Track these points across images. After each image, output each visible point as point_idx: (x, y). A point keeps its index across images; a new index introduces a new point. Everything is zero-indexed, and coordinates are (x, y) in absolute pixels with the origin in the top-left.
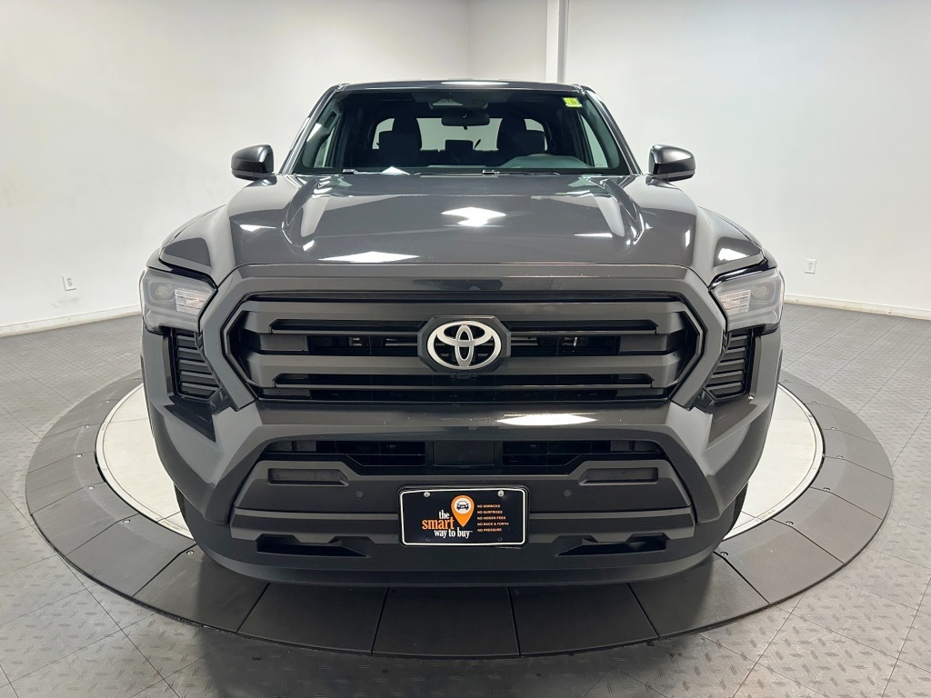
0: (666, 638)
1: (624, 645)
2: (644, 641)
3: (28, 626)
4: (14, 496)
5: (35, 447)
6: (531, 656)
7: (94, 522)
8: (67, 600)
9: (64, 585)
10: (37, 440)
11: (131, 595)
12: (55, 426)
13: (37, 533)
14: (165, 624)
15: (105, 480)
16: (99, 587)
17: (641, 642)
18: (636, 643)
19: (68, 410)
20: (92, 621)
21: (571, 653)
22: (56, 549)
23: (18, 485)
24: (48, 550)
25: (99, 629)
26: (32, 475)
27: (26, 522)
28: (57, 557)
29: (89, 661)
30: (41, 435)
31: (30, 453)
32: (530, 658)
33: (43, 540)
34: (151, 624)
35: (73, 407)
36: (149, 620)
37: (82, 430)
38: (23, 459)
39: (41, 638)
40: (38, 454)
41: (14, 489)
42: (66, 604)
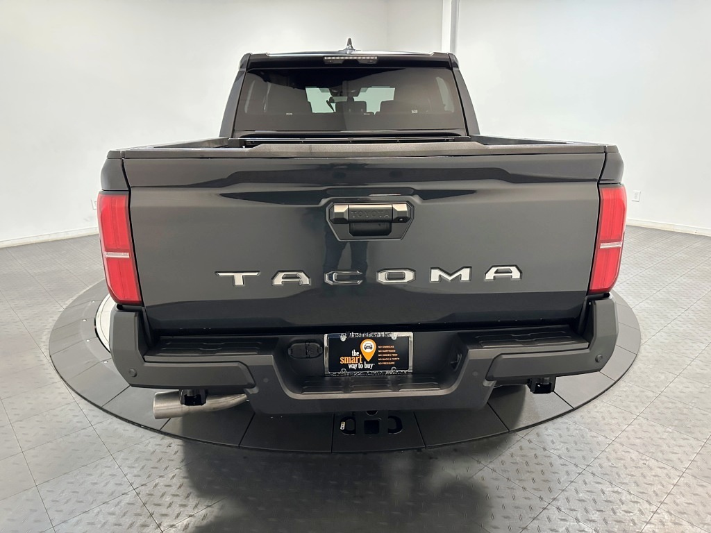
3: (38, 421)
4: (42, 344)
5: (59, 315)
7: (86, 362)
8: (63, 407)
9: (63, 398)
10: (62, 310)
11: (101, 406)
12: (74, 301)
13: (52, 367)
14: (119, 423)
15: (98, 336)
16: (83, 400)
19: (85, 290)
20: (75, 420)
22: (61, 377)
23: (45, 337)
24: (57, 378)
25: (79, 425)
26: (54, 331)
27: (46, 360)
28: (62, 382)
29: (69, 443)
30: (65, 307)
31: (56, 318)
33: (55, 372)
34: (110, 423)
35: (88, 288)
36: (109, 421)
37: (90, 304)
38: (51, 322)
39: (44, 428)
40: (60, 318)
41: (43, 340)
42: (62, 410)
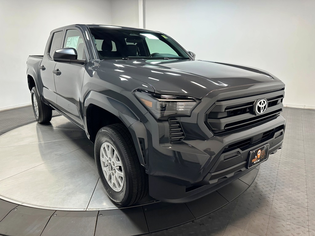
0: (198, 219)
1: (184, 224)
2: (191, 221)
6: (153, 232)
17: (190, 222)
18: (188, 222)
21: (167, 229)
32: (153, 233)
